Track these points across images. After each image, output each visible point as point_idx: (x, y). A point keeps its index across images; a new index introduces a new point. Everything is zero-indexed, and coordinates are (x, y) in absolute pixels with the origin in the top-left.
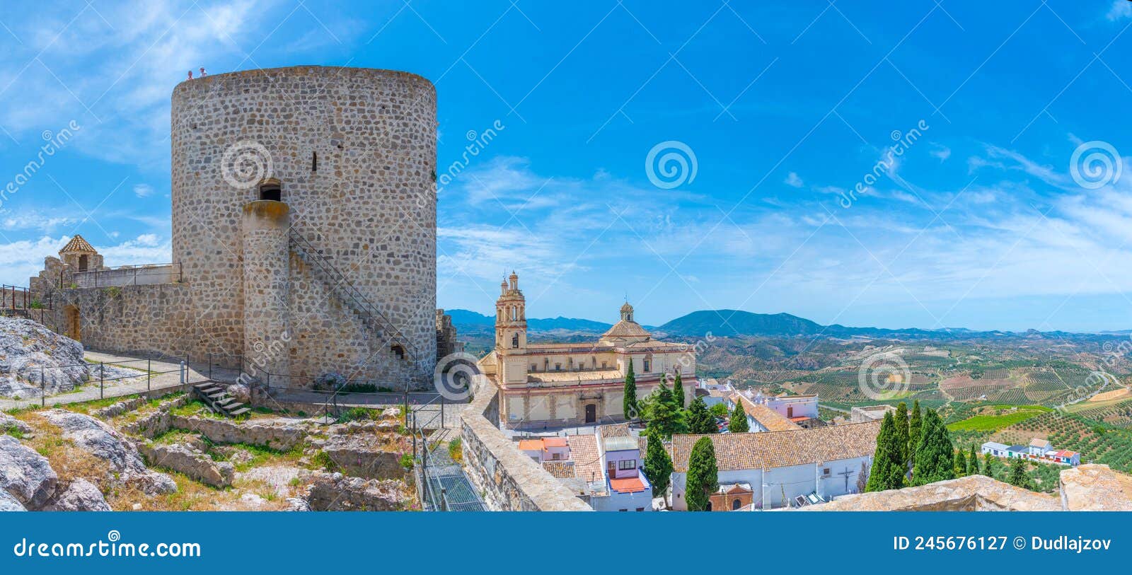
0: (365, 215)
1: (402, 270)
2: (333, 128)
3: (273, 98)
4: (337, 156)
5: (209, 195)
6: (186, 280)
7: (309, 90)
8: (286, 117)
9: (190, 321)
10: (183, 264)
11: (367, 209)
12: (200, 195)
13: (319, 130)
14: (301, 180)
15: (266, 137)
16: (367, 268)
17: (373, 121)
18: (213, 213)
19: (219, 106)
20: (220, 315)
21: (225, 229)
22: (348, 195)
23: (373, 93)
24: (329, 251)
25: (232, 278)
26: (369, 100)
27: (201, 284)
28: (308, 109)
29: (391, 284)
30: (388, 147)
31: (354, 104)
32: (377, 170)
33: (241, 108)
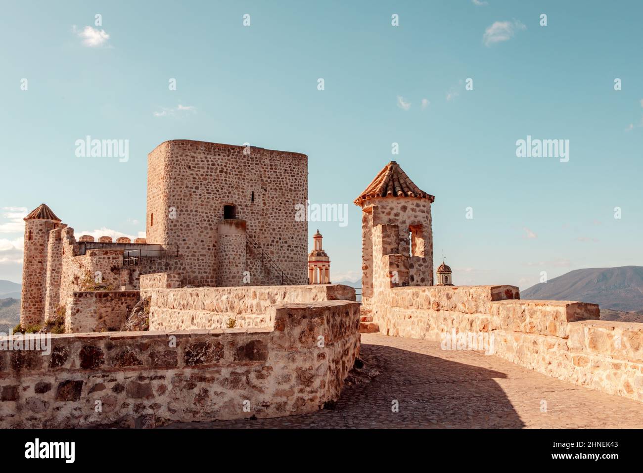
0: (277, 225)
1: (295, 254)
2: (262, 180)
3: (233, 161)
4: (263, 194)
5: (197, 208)
6: (181, 255)
7: (250, 160)
8: (239, 172)
9: (184, 280)
10: (180, 246)
11: (278, 222)
12: (192, 207)
13: (255, 180)
14: (246, 206)
15: (229, 181)
16: (278, 253)
17: (281, 178)
18: (200, 218)
19: (204, 159)
20: (202, 277)
21: (206, 228)
22: (269, 215)
23: (281, 163)
24: (260, 244)
25: (209, 256)
26: (279, 167)
27: (191, 259)
28: (250, 169)
29: (289, 261)
30: (287, 191)
31: (272, 169)
32: (283, 203)
33: (216, 163)
